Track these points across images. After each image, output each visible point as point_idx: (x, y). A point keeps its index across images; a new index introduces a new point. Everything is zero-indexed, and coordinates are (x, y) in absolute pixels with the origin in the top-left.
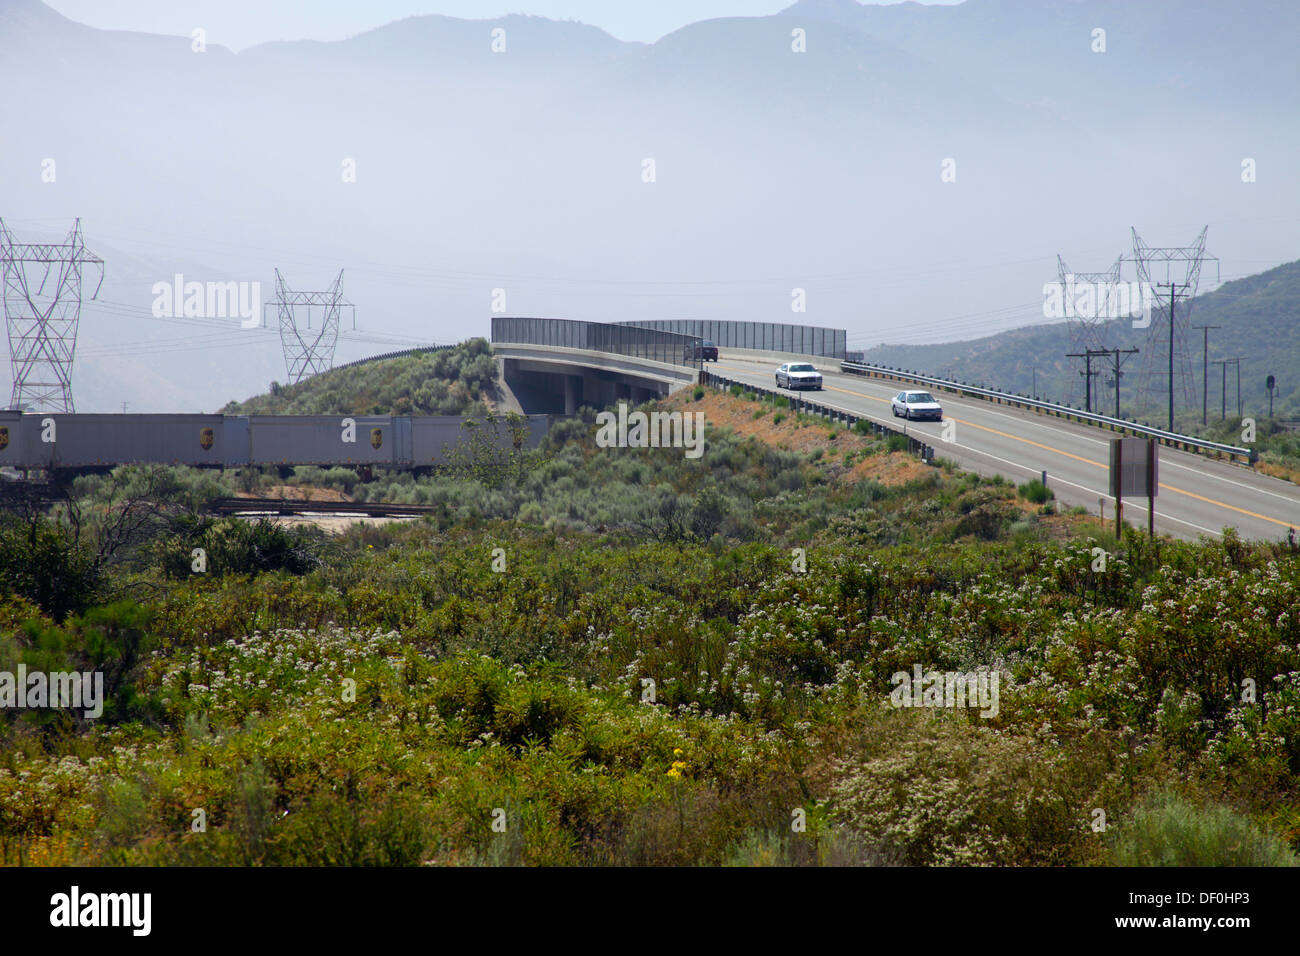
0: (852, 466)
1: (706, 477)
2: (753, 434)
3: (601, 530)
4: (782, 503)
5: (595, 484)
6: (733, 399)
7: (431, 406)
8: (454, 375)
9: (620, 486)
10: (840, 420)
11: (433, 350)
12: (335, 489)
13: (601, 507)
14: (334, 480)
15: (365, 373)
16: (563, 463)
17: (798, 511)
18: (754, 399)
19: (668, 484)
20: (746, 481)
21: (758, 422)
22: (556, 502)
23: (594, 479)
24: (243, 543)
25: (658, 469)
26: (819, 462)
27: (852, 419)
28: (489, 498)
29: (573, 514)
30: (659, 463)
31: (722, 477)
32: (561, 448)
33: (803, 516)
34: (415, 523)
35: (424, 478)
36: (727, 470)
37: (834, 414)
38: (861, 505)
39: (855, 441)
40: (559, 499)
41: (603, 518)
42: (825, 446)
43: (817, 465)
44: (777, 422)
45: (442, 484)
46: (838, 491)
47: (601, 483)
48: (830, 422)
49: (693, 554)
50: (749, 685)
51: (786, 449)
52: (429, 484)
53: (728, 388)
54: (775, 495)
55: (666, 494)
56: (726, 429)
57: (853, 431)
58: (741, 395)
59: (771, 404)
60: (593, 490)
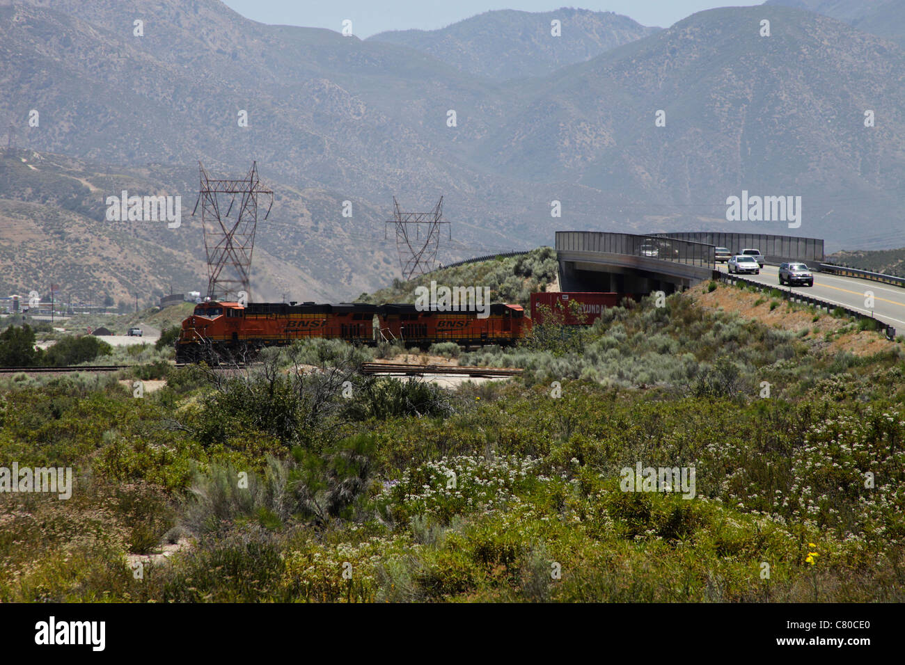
0: (832, 341)
1: (720, 348)
2: (755, 318)
3: (643, 387)
4: (778, 368)
5: (636, 353)
6: (739, 291)
7: (511, 295)
8: (528, 274)
9: (655, 355)
10: (822, 307)
11: (512, 255)
12: (444, 356)
13: (642, 371)
14: (444, 351)
15: (462, 272)
16: (611, 339)
17: (791, 374)
18: (755, 291)
19: (691, 354)
20: (750, 352)
21: (758, 308)
22: (607, 367)
23: (635, 350)
24: (398, 395)
25: (682, 343)
26: (805, 338)
27: (831, 307)
28: (558, 364)
29: (621, 376)
30: (683, 338)
31: (732, 349)
32: (609, 327)
33: (795, 378)
34: (508, 382)
35: (510, 349)
36: (736, 344)
37: (818, 302)
38: (840, 371)
39: (834, 324)
40: (610, 365)
41: (644, 379)
42: (810, 326)
43: (804, 341)
44: (773, 308)
45: (522, 353)
46: (821, 360)
47: (641, 353)
48: (813, 308)
49: (721, 405)
50: (811, 501)
51: (780, 328)
52: (512, 353)
53: (735, 283)
54: (773, 363)
55: (689, 361)
56: (734, 314)
57: (831, 315)
58: (745, 288)
59: (769, 295)
60: (635, 359)
